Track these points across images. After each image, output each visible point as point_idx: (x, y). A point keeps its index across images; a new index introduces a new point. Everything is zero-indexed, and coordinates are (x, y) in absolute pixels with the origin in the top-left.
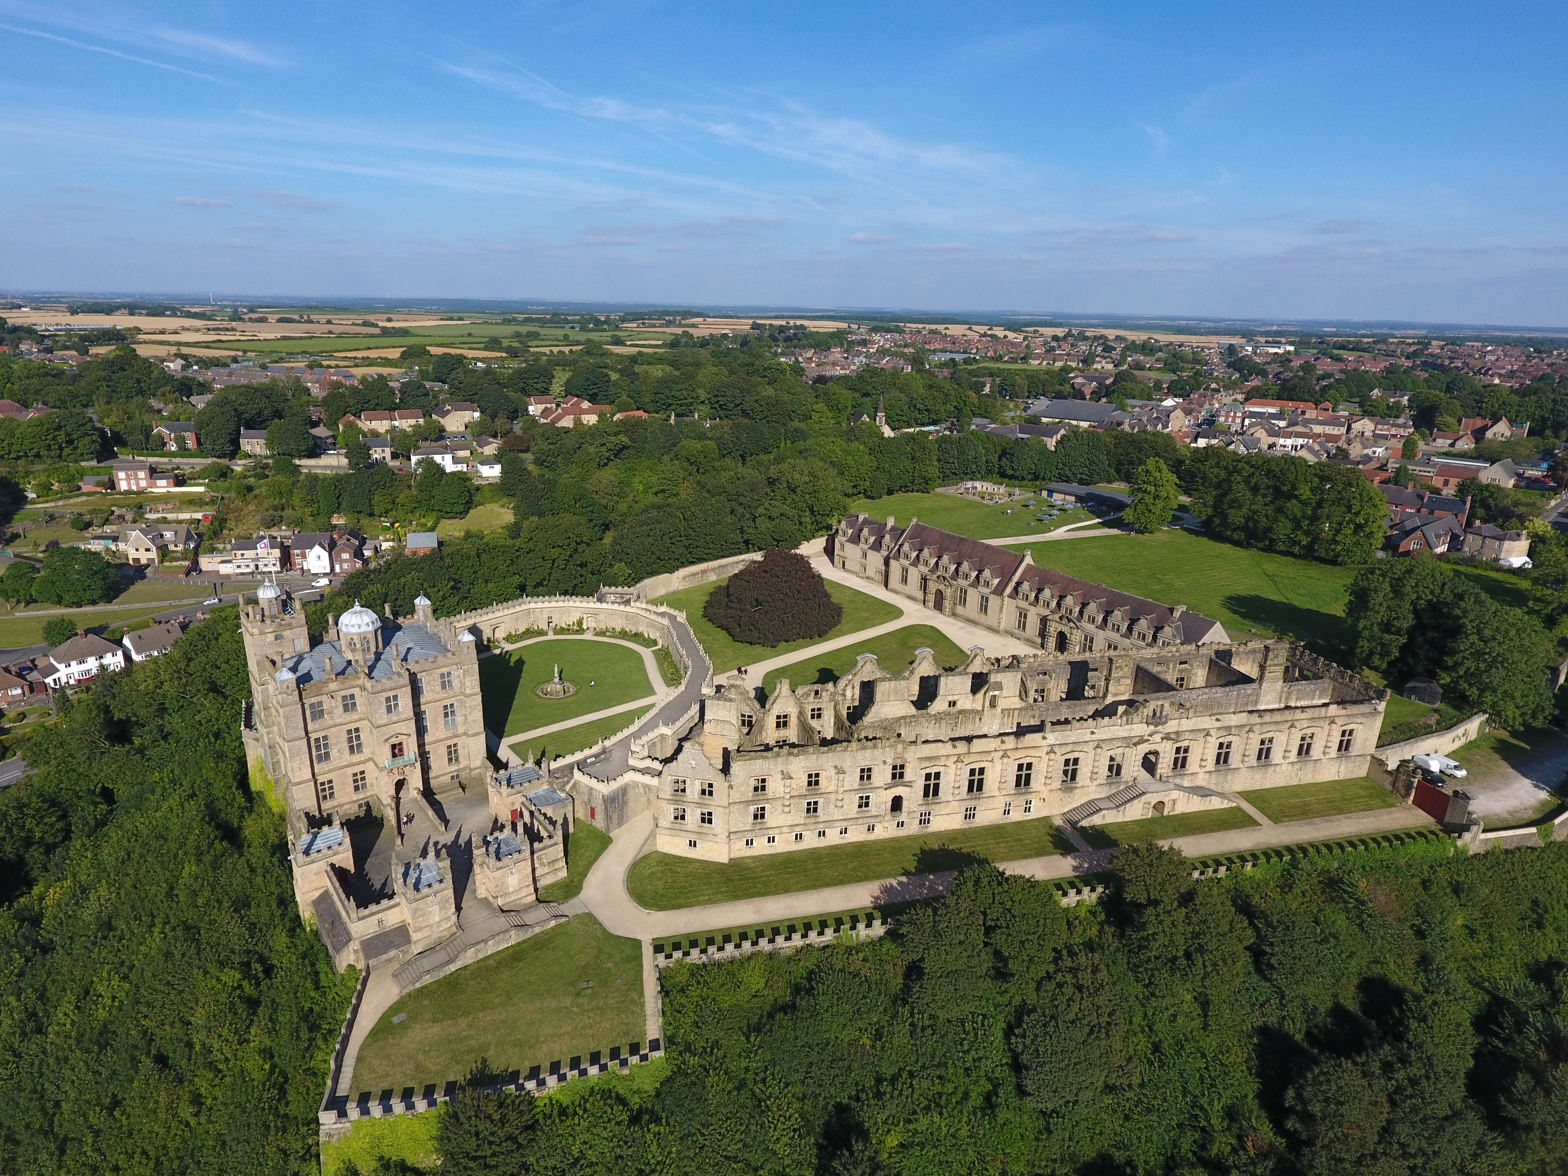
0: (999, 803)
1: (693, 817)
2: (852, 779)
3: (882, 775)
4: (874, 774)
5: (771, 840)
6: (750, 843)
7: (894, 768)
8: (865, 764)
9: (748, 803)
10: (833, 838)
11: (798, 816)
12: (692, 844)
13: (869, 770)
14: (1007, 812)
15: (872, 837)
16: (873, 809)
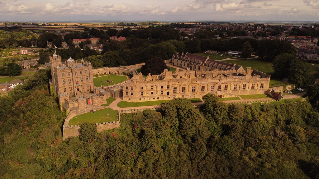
0: (189, 94)
1: (130, 93)
2: (159, 88)
3: (165, 87)
4: (164, 87)
5: (144, 99)
6: (140, 99)
7: (167, 86)
8: (162, 85)
9: (140, 91)
10: (156, 99)
11: (149, 94)
12: (130, 99)
13: (163, 86)
14: (190, 96)
15: (164, 100)
16: (164, 94)
